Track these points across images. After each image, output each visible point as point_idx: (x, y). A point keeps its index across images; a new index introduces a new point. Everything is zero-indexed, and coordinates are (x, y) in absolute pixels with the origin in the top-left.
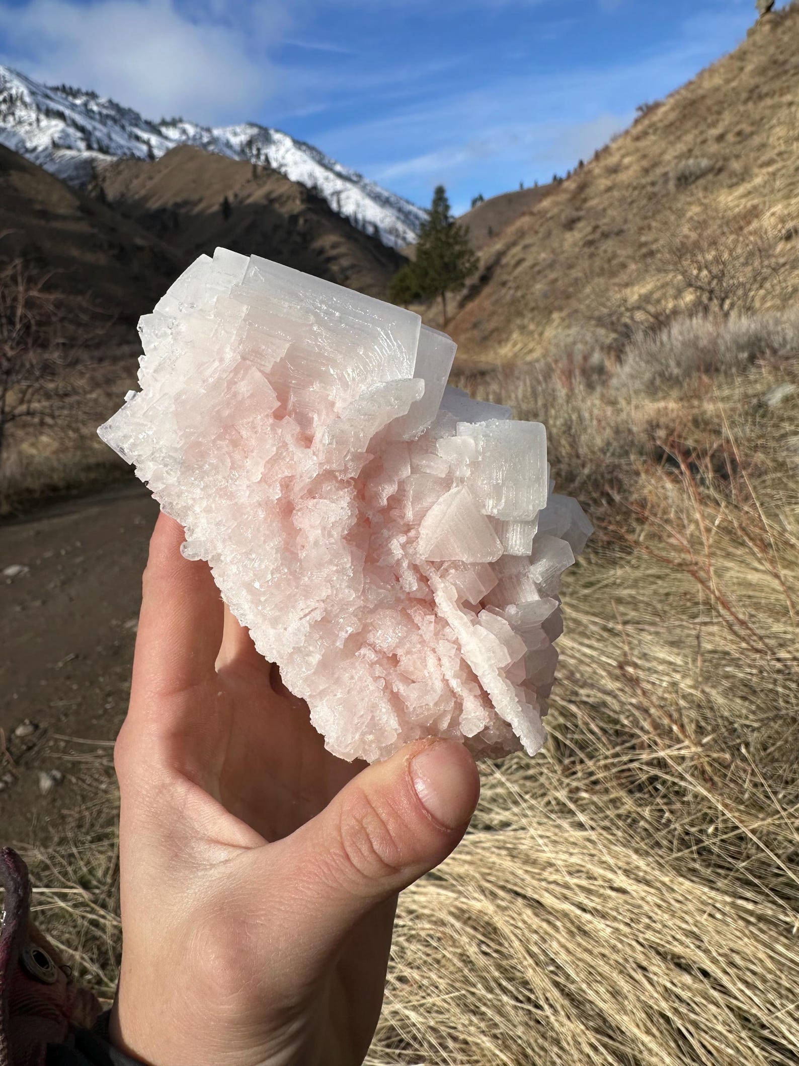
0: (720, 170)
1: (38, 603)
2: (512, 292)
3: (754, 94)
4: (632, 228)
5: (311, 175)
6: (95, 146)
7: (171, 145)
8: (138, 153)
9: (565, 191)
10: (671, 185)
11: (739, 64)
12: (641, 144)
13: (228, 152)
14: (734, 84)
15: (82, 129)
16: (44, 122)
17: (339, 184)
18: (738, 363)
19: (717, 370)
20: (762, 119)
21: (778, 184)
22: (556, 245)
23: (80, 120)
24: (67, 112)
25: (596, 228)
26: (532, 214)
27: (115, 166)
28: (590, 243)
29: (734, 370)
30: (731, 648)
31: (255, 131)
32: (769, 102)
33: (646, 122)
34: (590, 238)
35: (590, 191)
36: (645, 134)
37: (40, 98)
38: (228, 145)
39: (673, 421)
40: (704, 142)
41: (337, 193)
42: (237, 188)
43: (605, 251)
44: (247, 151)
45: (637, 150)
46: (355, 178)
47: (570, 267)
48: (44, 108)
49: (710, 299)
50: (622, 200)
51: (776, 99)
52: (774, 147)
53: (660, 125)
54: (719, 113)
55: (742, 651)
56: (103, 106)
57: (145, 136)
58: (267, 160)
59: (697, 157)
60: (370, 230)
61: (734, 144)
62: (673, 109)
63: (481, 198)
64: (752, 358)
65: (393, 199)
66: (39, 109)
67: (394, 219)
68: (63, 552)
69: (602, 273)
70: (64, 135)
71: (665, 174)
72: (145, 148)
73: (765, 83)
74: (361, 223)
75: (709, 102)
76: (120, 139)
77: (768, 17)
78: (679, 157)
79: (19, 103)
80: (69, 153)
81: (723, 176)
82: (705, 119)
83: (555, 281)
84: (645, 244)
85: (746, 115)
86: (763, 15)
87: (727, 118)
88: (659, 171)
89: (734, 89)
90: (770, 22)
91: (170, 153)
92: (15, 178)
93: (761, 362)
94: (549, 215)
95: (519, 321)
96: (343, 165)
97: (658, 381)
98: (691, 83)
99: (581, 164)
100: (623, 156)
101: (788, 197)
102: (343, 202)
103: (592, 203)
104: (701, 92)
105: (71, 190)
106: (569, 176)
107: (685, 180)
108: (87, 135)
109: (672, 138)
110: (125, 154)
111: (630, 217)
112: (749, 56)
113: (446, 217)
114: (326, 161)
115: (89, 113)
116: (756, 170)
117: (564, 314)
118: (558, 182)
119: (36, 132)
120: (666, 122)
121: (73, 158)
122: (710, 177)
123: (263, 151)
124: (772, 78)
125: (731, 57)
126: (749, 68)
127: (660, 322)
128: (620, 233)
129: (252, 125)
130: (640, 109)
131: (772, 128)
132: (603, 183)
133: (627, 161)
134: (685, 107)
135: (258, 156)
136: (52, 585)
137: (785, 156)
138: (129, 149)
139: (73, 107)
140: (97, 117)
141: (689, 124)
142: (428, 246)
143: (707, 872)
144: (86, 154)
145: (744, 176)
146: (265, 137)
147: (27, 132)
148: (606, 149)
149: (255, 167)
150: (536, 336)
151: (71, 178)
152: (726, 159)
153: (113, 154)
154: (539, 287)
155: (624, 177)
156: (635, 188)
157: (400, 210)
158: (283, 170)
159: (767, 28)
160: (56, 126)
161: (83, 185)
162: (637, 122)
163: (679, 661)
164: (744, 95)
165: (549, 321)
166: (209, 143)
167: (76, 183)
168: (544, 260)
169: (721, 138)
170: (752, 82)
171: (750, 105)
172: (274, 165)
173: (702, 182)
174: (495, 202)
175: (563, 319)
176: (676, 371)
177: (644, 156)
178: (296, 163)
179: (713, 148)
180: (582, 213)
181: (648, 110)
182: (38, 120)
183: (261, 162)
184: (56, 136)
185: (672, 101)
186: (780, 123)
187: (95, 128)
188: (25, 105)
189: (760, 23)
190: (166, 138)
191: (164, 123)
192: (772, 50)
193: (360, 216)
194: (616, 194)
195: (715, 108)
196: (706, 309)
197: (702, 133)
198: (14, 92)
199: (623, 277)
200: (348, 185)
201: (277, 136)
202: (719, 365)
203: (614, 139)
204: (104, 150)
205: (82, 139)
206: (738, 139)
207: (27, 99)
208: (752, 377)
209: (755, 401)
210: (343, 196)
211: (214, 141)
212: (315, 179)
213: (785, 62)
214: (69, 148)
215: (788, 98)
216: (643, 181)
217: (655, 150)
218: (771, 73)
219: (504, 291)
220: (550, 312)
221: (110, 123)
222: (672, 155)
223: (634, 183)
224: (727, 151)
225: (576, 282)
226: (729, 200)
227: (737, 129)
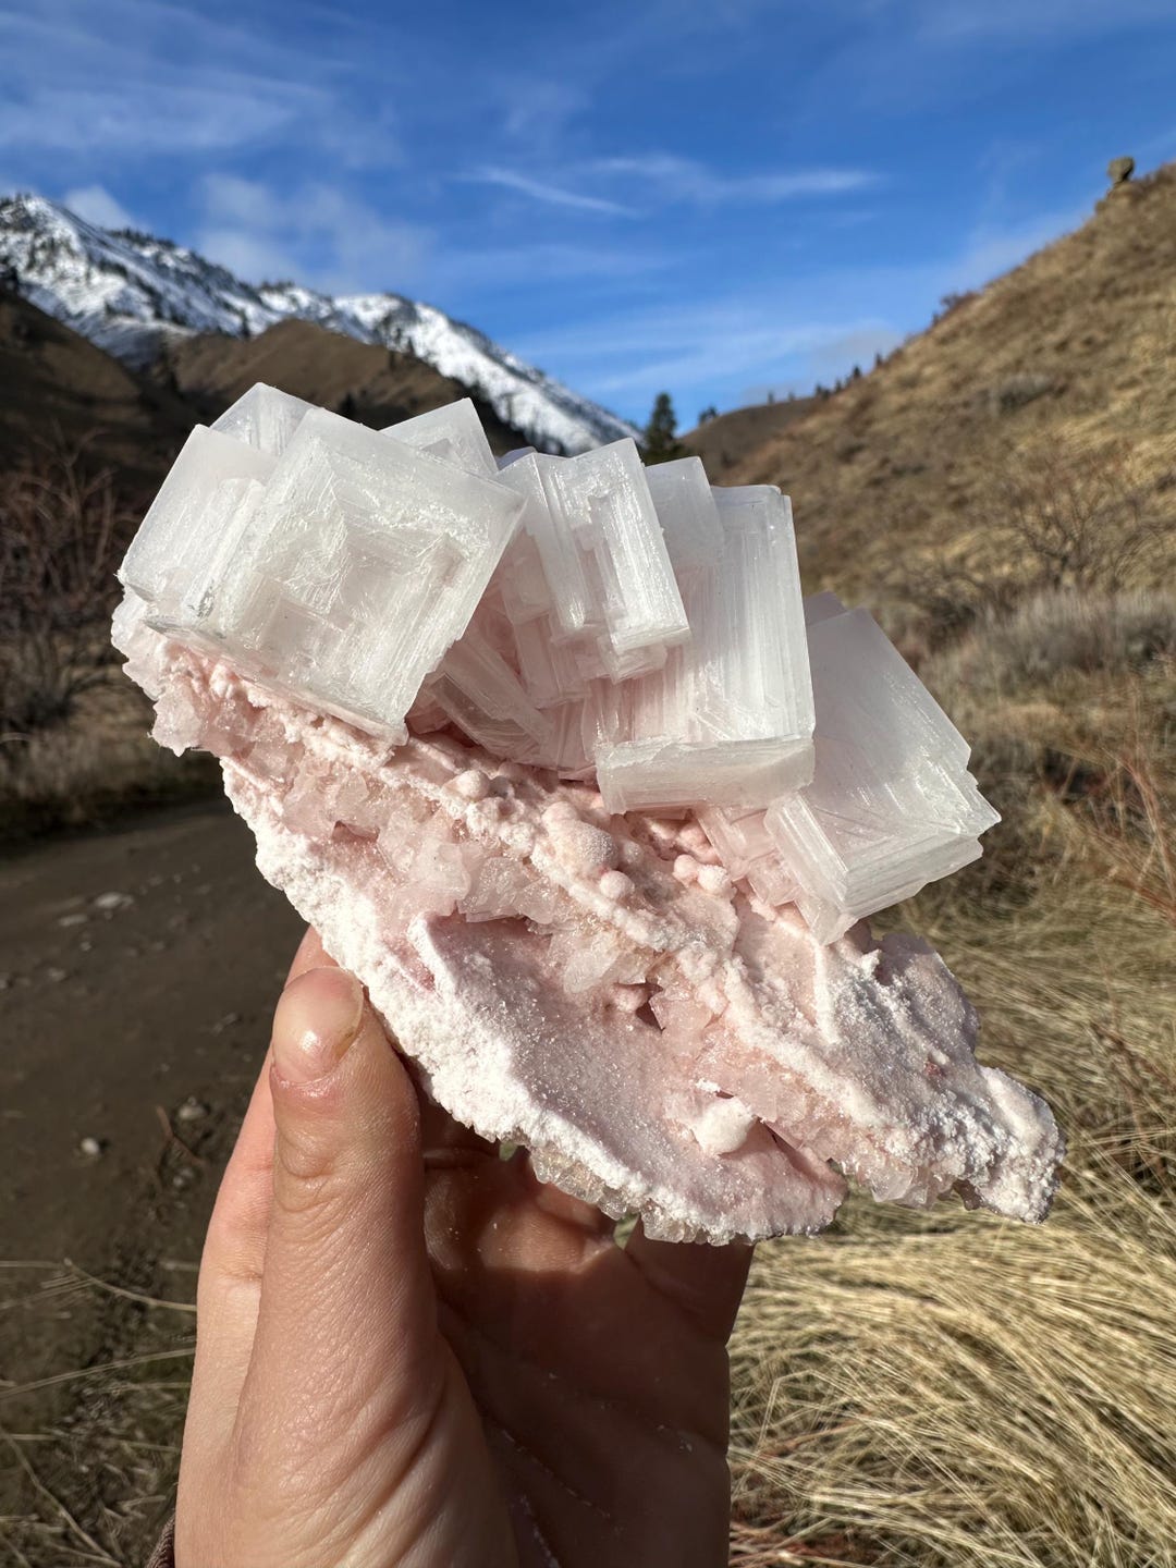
0: (1062, 391)
1: (159, 946)
3: (1109, 290)
4: (935, 464)
5: (472, 369)
6: (167, 314)
7: (275, 318)
8: (226, 328)
9: (840, 408)
10: (994, 407)
11: (1085, 248)
12: (948, 350)
13: (356, 332)
14: (1079, 275)
15: (149, 290)
16: (97, 278)
17: (511, 383)
18: (1130, 658)
19: (1100, 666)
20: (1119, 324)
21: (1144, 414)
22: (827, 483)
23: (148, 277)
24: (131, 266)
25: (885, 461)
26: (791, 437)
27: (194, 344)
28: (876, 483)
29: (1125, 666)
31: (392, 304)
32: (1129, 301)
33: (955, 320)
34: (878, 475)
35: (875, 411)
36: (952, 337)
37: (94, 247)
38: (356, 321)
39: (1051, 731)
40: (1039, 350)
41: (508, 396)
42: (366, 381)
43: (898, 496)
44: (383, 332)
45: (942, 357)
46: (533, 377)
47: (847, 514)
48: (97, 259)
49: (1063, 567)
50: (922, 425)
51: (1139, 298)
52: (1137, 363)
53: (976, 325)
54: (1059, 312)
56: (182, 260)
57: (238, 303)
58: (411, 345)
59: (1028, 371)
61: (1081, 356)
62: (994, 303)
63: (712, 412)
64: (1148, 653)
65: (587, 408)
66: (91, 259)
67: (587, 435)
68: (178, 879)
69: (895, 524)
70: (125, 297)
71: (984, 393)
72: (237, 320)
73: (1124, 275)
74: (539, 439)
75: (1045, 297)
76: (202, 306)
77: (1124, 187)
78: (1004, 370)
79: (62, 252)
80: (127, 322)
81: (1067, 399)
82: (1039, 320)
83: (826, 533)
84: (953, 488)
85: (1096, 318)
86: (1119, 184)
87: (1071, 320)
88: (975, 387)
89: (1079, 282)
90: (1128, 194)
91: (272, 330)
92: (51, 352)
93: (1162, 658)
94: (816, 442)
96: (518, 358)
97: (1015, 679)
98: (1018, 270)
99: (857, 372)
100: (923, 365)
101: (1159, 431)
102: (515, 409)
103: (877, 427)
104: (1032, 283)
105: (129, 373)
106: (839, 390)
107: (1013, 402)
108: (155, 298)
109: (992, 343)
110: (207, 328)
111: (934, 448)
112: (1099, 238)
113: (670, 437)
114: (494, 350)
115: (160, 268)
116: (1112, 393)
118: (824, 395)
119: (85, 291)
120: (985, 320)
121: (131, 329)
122: (1047, 399)
123: (408, 332)
124: (1134, 270)
125: (1075, 238)
126: (1101, 253)
128: (918, 470)
129: (391, 295)
130: (946, 301)
131: (1135, 336)
132: (896, 400)
133: (928, 371)
134: (1010, 302)
135: (398, 338)
136: (173, 923)
137: (1154, 376)
138: (215, 321)
139: (140, 260)
140: (172, 275)
141: (1016, 326)
144: (153, 325)
145: (1098, 399)
146: (409, 313)
147: (71, 292)
148: (898, 355)
149: (393, 354)
151: (128, 357)
152: (1070, 376)
153: (192, 327)
155: (924, 393)
156: (941, 409)
157: (596, 423)
158: (433, 359)
159: (1124, 202)
160: (112, 284)
161: (145, 368)
162: (937, 321)
164: (1094, 291)
166: (329, 318)
167: (135, 364)
169: (1062, 347)
170: (1106, 273)
171: (1103, 305)
172: (420, 352)
173: (1035, 406)
174: (733, 419)
175: (838, 586)
176: (1044, 665)
177: (954, 366)
178: (451, 352)
179: (1051, 359)
180: (864, 440)
181: (958, 303)
182: (88, 276)
183: (402, 347)
184: (113, 298)
185: (992, 293)
186: (1145, 331)
187: (168, 290)
188: (72, 253)
189: (1113, 195)
190: (268, 308)
191: (267, 287)
192: (1132, 231)
193: (539, 429)
194: (913, 415)
195: (1054, 306)
196: (1057, 581)
197: (1035, 338)
198: (57, 235)
199: (928, 532)
200: (524, 385)
201: (425, 313)
202: (1103, 659)
203: (910, 341)
204: (178, 320)
205: (148, 304)
206: (1087, 349)
207: (76, 245)
208: (1149, 677)
209: (1159, 710)
210: (516, 400)
211: (337, 315)
212: (477, 374)
213: (1150, 250)
214: (130, 314)
215: (1156, 297)
216: (952, 400)
217: (968, 359)
218: (1131, 263)
220: (819, 577)
221: (190, 284)
222: (993, 367)
223: (940, 403)
224: (1072, 365)
225: (855, 535)
226: (1078, 432)
227: (1086, 335)
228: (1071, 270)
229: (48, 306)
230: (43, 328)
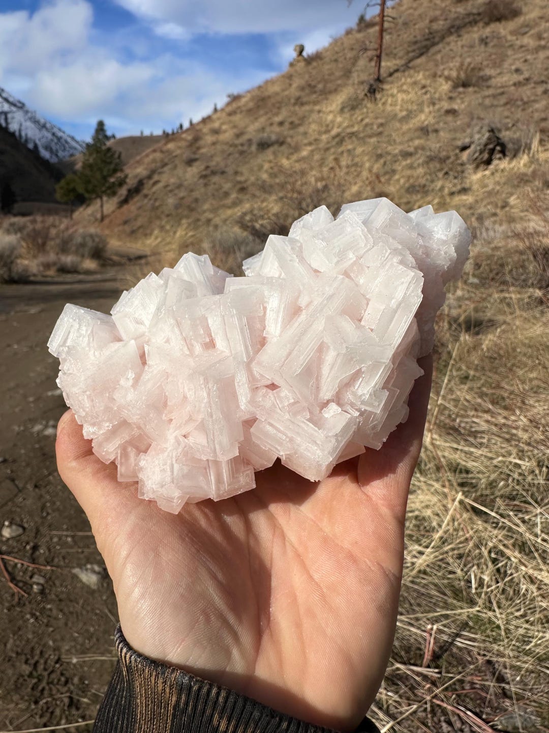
0: (282, 143)
2: (152, 202)
3: (299, 102)
4: (230, 170)
10: (254, 148)
12: (232, 119)
14: (286, 93)
17: (6, 106)
20: (304, 117)
21: (315, 158)
22: (181, 174)
25: (207, 167)
26: (162, 151)
28: (204, 177)
32: (307, 107)
33: (234, 105)
34: (204, 173)
35: (201, 143)
36: (234, 112)
40: (271, 124)
41: (5, 113)
43: (214, 183)
45: (230, 122)
46: (19, 105)
47: (192, 191)
50: (223, 152)
51: (312, 107)
52: (311, 135)
53: (244, 109)
54: (279, 108)
59: (268, 132)
60: (31, 146)
61: (289, 129)
62: (251, 100)
63: (113, 136)
65: (48, 125)
69: (213, 197)
71: (250, 140)
73: (304, 96)
74: (23, 140)
75: (273, 100)
77: (301, 58)
78: (258, 131)
81: (284, 147)
82: (271, 110)
83: (183, 198)
84: (240, 182)
85: (294, 113)
86: (298, 56)
87: (284, 112)
88: (245, 137)
89: (286, 96)
90: (303, 61)
94: (174, 154)
95: (158, 223)
98: (260, 87)
99: (181, 125)
100: (223, 124)
102: (9, 120)
103: (203, 151)
104: (267, 94)
106: (174, 133)
107: (263, 145)
109: (252, 118)
111: (229, 164)
112: (294, 78)
116: (302, 147)
117: (190, 220)
118: (168, 135)
120: (247, 107)
122: (277, 146)
124: (309, 94)
125: (283, 77)
126: (295, 85)
128: (223, 173)
130: (229, 97)
131: (310, 123)
132: (209, 139)
133: (224, 127)
134: (258, 101)
137: (318, 142)
141: (261, 112)
145: (296, 149)
148: (210, 118)
150: (171, 234)
152: (285, 137)
154: (171, 201)
155: (223, 137)
156: (231, 146)
159: (302, 64)
162: (228, 104)
164: (293, 101)
165: (179, 224)
168: (174, 184)
169: (281, 124)
170: (298, 94)
171: (297, 108)
173: (271, 149)
174: (124, 141)
175: (189, 224)
177: (235, 127)
179: (276, 129)
180: (197, 156)
181: (235, 98)
185: (249, 95)
186: (314, 122)
189: (296, 61)
194: (219, 147)
195: (277, 105)
197: (270, 118)
199: (228, 201)
203: (215, 112)
206: (292, 126)
213: (315, 86)
215: (317, 108)
216: (237, 142)
217: (242, 124)
218: (307, 91)
219: (146, 201)
220: (181, 219)
222: (253, 128)
223: (231, 143)
224: (285, 133)
225: (196, 200)
226: (289, 162)
227: (290, 120)
228: (283, 90)
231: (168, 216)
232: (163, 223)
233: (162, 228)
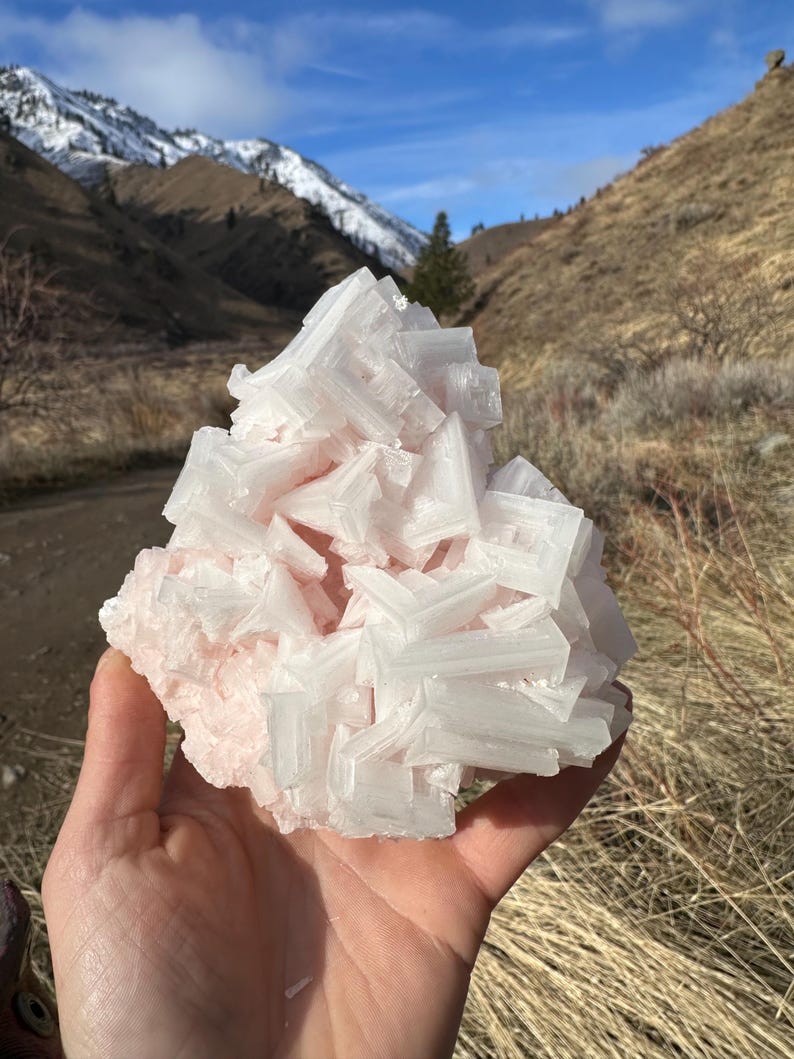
0: (721, 217)
1: (16, 593)
2: (506, 320)
3: (760, 146)
4: (629, 266)
5: (317, 193)
6: (110, 150)
7: (183, 155)
8: (150, 160)
9: (565, 225)
10: (672, 227)
11: (746, 114)
12: (643, 186)
13: (238, 165)
14: (739, 134)
15: (98, 133)
16: (63, 124)
17: (343, 203)
18: (731, 409)
19: (710, 414)
20: (765, 170)
21: (779, 233)
22: (553, 276)
23: (98, 124)
24: (87, 117)
25: (594, 263)
26: (531, 245)
27: (127, 171)
28: (587, 278)
29: (727, 415)
30: (714, 701)
31: (264, 146)
32: (773, 153)
33: (650, 165)
34: (588, 273)
35: (589, 228)
36: (648, 176)
37: (62, 102)
38: (238, 158)
39: (663, 462)
40: (707, 188)
41: (341, 212)
42: (243, 199)
43: (602, 287)
44: (257, 165)
45: (640, 191)
46: (359, 199)
47: (566, 300)
48: (64, 111)
49: (705, 342)
50: (621, 239)
51: (781, 151)
52: (776, 197)
53: (663, 168)
54: (723, 160)
55: (727, 706)
56: (121, 113)
57: (159, 144)
58: (275, 175)
59: (698, 202)
60: (370, 249)
61: (736, 192)
62: (678, 153)
63: (481, 227)
64: (746, 405)
65: (394, 222)
66: (59, 111)
67: (394, 240)
68: (45, 544)
69: (597, 308)
70: (82, 138)
71: (666, 216)
72: (157, 155)
73: (770, 135)
74: (361, 242)
75: (714, 149)
76: (134, 145)
77: (777, 71)
78: (681, 201)
79: (41, 105)
80: (84, 155)
81: (723, 222)
82: (709, 166)
83: (549, 313)
84: (639, 284)
85: (749, 165)
86: (773, 69)
87: (731, 166)
88: (660, 213)
89: (739, 139)
90: (778, 76)
91: (181, 162)
92: (31, 175)
93: (755, 410)
94: (548, 248)
95: (511, 349)
96: (348, 186)
97: (649, 421)
98: (697, 130)
99: (583, 200)
100: (625, 196)
101: (787, 247)
102: (345, 221)
103: (591, 239)
104: (705, 139)
105: (84, 191)
106: (570, 212)
107: (685, 223)
108: (103, 140)
109: (675, 181)
110: (137, 160)
111: (629, 255)
112: (756, 108)
113: (446, 243)
114: (332, 180)
115: (107, 119)
116: (757, 219)
117: (556, 346)
118: (558, 216)
119: (56, 133)
120: (670, 166)
121: (88, 160)
122: (710, 222)
123: (272, 167)
124: (778, 132)
125: (739, 108)
126: (756, 119)
127: (654, 363)
128: (617, 270)
129: (263, 140)
130: (645, 151)
131: (775, 179)
132: (604, 220)
133: (628, 200)
134: (689, 153)
135: (267, 170)
136: (31, 576)
137: (787, 207)
138: (143, 156)
139: (92, 112)
140: (115, 123)
141: (693, 169)
142: (426, 269)
143: (683, 939)
144: (101, 158)
145: (745, 223)
146: (274, 153)
147: (46, 133)
148: (609, 188)
149: (263, 181)
150: (527, 365)
151: (84, 179)
152: (727, 206)
153: (126, 159)
154: (533, 317)
155: (624, 216)
156: (635, 228)
157: (401, 232)
158: (290, 186)
159: (775, 82)
160: (75, 128)
161: (95, 187)
162: (640, 164)
163: (662, 711)
164: (749, 145)
165: (541, 351)
166: (220, 155)
167: (88, 184)
168: (541, 291)
169: (723, 185)
170: (758, 133)
171: (755, 156)
172: (282, 180)
173: (702, 226)
174: (495, 232)
175: (555, 351)
176: (668, 412)
177: (646, 198)
178: (303, 180)
179: (715, 194)
180: (580, 248)
181: (653, 153)
182: (58, 122)
183: (269, 177)
184: (74, 138)
185: (677, 146)
186: (783, 175)
187: (111, 134)
188: (47, 107)
189: (768, 77)
190: (179, 147)
191: (179, 133)
192: (779, 103)
193: (361, 236)
194: (616, 232)
195: (720, 156)
196: (700, 351)
197: (704, 179)
198: (37, 94)
199: (619, 314)
200: (352, 205)
201: (286, 153)
202: (712, 409)
203: (618, 179)
204: (118, 154)
205: (98, 143)
206: (741, 187)
207: (50, 101)
208: (744, 424)
209: (747, 448)
210: (346, 215)
211: (225, 153)
212: (321, 196)
214: (85, 150)
216: (644, 221)
217: (657, 193)
218: (777, 126)
219: (498, 319)
220: (543, 343)
221: (126, 129)
222: (674, 198)
223: (635, 223)
224: (730, 198)
225: (570, 315)
226: (729, 246)
227: (740, 177)
228: (734, 131)
229: (30, 143)
230: (27, 158)
231: (526, 339)
232: (518, 350)
233: (514, 356)
